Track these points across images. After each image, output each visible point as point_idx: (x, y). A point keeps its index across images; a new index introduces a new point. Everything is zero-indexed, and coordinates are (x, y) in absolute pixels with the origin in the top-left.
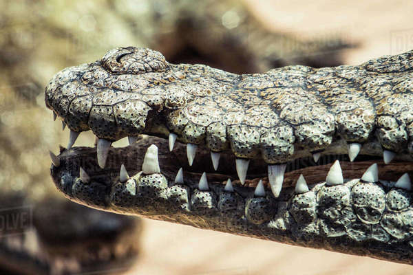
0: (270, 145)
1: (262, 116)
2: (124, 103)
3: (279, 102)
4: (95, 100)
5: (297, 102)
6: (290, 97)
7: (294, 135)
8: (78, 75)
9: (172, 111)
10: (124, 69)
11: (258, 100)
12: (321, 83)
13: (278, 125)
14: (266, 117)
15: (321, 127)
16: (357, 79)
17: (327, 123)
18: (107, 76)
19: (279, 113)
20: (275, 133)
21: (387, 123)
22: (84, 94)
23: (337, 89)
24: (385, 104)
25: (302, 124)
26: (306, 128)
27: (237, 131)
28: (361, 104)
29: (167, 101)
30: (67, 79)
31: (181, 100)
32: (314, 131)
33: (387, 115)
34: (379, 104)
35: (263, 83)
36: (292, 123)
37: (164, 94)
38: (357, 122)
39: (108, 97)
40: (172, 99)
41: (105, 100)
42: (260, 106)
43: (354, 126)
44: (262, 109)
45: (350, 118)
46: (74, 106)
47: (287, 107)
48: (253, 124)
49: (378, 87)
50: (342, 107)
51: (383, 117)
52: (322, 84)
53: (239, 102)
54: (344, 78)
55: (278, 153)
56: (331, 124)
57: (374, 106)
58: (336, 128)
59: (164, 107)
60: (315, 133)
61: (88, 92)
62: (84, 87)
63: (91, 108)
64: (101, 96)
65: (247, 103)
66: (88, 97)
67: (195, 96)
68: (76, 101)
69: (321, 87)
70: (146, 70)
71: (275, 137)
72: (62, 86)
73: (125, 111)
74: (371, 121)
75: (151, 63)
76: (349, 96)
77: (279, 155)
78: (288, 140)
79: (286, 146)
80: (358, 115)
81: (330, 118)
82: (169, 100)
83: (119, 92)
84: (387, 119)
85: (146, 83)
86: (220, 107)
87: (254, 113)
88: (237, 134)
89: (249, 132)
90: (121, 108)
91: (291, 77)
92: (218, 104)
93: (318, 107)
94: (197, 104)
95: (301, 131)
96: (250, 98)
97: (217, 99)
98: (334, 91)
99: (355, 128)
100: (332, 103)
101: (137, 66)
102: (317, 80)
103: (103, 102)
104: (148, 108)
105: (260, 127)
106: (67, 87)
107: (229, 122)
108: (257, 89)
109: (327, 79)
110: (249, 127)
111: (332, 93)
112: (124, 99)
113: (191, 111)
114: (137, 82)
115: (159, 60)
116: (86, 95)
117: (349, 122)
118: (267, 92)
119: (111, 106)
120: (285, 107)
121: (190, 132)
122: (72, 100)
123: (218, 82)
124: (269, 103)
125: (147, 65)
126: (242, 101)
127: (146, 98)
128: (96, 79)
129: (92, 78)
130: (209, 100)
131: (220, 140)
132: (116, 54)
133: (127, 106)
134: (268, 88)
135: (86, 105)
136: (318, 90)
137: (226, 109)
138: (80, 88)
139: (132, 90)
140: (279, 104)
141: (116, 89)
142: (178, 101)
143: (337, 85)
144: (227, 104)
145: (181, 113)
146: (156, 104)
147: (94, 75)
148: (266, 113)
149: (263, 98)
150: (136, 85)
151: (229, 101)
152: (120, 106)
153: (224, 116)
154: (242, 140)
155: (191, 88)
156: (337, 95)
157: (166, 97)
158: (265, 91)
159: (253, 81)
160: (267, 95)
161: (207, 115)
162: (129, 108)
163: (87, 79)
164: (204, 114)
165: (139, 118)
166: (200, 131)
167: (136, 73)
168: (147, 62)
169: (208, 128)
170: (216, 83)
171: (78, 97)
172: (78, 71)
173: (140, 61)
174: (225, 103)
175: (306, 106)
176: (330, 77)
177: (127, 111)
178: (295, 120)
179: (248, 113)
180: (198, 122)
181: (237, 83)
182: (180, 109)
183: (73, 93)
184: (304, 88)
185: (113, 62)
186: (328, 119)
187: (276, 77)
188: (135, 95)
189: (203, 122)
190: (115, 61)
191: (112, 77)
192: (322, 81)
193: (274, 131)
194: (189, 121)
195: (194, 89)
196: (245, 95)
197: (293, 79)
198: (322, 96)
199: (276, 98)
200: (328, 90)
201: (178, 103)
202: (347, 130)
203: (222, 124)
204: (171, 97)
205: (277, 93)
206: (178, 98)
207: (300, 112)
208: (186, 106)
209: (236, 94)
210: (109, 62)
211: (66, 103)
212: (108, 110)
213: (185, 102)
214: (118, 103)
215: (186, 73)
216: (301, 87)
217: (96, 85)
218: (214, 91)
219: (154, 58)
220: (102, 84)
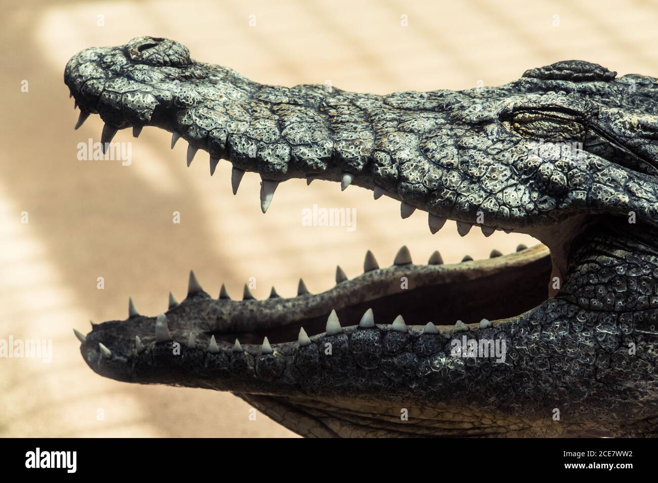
0: (265, 160)
1: (265, 131)
2: (133, 93)
3: (286, 119)
4: (107, 85)
5: (302, 122)
6: (297, 116)
7: (290, 154)
8: (99, 56)
9: (180, 109)
10: (143, 59)
11: (267, 113)
12: (335, 107)
13: (277, 142)
14: (268, 132)
15: (318, 152)
16: (370, 110)
17: (324, 149)
18: (125, 62)
19: (281, 130)
20: (272, 150)
21: (381, 160)
22: (99, 76)
23: (346, 116)
24: (385, 140)
25: (300, 145)
26: (303, 149)
27: (237, 140)
28: (363, 135)
29: (176, 98)
30: (88, 58)
31: (191, 100)
32: (310, 154)
33: (384, 151)
34: (380, 139)
35: (279, 97)
36: (291, 142)
37: (176, 91)
38: (353, 153)
39: (120, 85)
40: (182, 97)
41: (116, 87)
42: (266, 120)
43: (350, 156)
44: (267, 123)
45: (348, 148)
46: (87, 86)
47: (291, 126)
48: (254, 137)
49: (385, 122)
50: (344, 135)
51: (380, 152)
52: (335, 109)
53: (248, 112)
54: (357, 107)
55: (271, 170)
56: (328, 151)
57: (375, 139)
58: (332, 155)
59: (173, 104)
60: (310, 157)
61: (103, 75)
62: (100, 70)
63: (102, 92)
64: (113, 82)
65: (256, 114)
66: (102, 80)
67: (206, 99)
68: (89, 83)
69: (333, 112)
70: (165, 64)
71: (271, 153)
72: (81, 64)
73: (133, 101)
74: (368, 155)
75: (172, 57)
76: (355, 125)
77: (272, 172)
78: (283, 159)
79: (280, 165)
80: (356, 146)
81: (329, 145)
82: (179, 98)
83: (132, 82)
84: (382, 155)
85: (161, 76)
86: (228, 114)
87: (258, 126)
88: (236, 143)
89: (249, 144)
90: (130, 98)
91: (308, 97)
92: (227, 110)
93: (321, 131)
94: (206, 107)
95: (298, 152)
96: (261, 110)
97: (228, 105)
98: (342, 118)
99: (351, 158)
100: (336, 130)
101: (156, 58)
102: (332, 104)
103: (114, 88)
104: (156, 102)
105: (260, 141)
106: (86, 67)
107: (232, 130)
108: (270, 102)
109: (342, 105)
110: (249, 139)
111: (340, 119)
112: (135, 89)
113: (198, 113)
114: (152, 74)
115: (181, 56)
116: (101, 78)
117: (347, 152)
118: (280, 107)
119: (120, 93)
120: (289, 125)
121: (192, 134)
122: (86, 81)
123: (235, 88)
124: (277, 118)
125: (167, 59)
126: (252, 112)
127: (156, 91)
128: (114, 64)
129: (110, 62)
130: (219, 105)
131: (220, 146)
132: (140, 42)
133: (136, 97)
134: (282, 103)
135: (98, 88)
136: (329, 114)
137: (232, 117)
138: (97, 70)
139: (145, 81)
140: (285, 121)
141: (130, 78)
142: (188, 101)
143: (348, 112)
144: (236, 111)
145: (188, 113)
146: (165, 99)
147: (113, 60)
148: (270, 128)
149: (273, 112)
150: (150, 77)
151: (239, 109)
152: (129, 95)
153: (229, 123)
154: (240, 151)
155: (204, 90)
156: (344, 122)
157: (177, 94)
158: (278, 105)
159: (271, 93)
160: (278, 110)
161: (213, 120)
162: (138, 99)
163: (106, 62)
164: (210, 118)
165: (145, 111)
166: (201, 135)
167: (154, 65)
168: (169, 56)
169: (210, 133)
170: (232, 89)
171: (92, 78)
172: (100, 52)
173: (161, 53)
174: (234, 110)
175: (310, 128)
176: (346, 103)
177: (135, 101)
178: (294, 140)
179: (253, 125)
180: (202, 125)
181: (254, 93)
182: (188, 109)
183: (89, 74)
184: (317, 110)
185: (134, 50)
186: (327, 144)
187: (294, 93)
188: (146, 87)
189: (207, 126)
190: (137, 49)
191: (130, 64)
192: (336, 106)
193: (272, 147)
194: (194, 122)
195: (206, 91)
196: (258, 106)
197: (310, 98)
198: (330, 121)
199: (285, 115)
200: (337, 116)
201: (187, 103)
202: (343, 159)
203: (225, 131)
204: (181, 95)
205: (289, 110)
206: (188, 97)
207: (301, 133)
208: (194, 107)
209: (249, 104)
210: (130, 49)
211: (80, 82)
212: (117, 97)
213: (194, 103)
214: (128, 92)
215: (207, 74)
216: (314, 107)
217: (112, 70)
218: (227, 97)
219: (176, 53)
220: (118, 70)
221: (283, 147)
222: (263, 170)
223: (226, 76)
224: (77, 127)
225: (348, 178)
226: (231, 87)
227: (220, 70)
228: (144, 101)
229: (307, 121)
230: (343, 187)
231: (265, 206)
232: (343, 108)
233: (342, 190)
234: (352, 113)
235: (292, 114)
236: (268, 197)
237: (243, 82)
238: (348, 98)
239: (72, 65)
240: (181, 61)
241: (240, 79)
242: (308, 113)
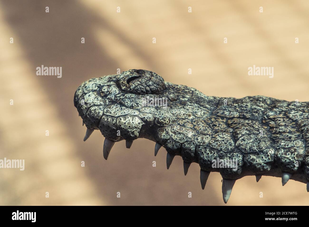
1: (223, 142)
2: (125, 116)
3: (238, 132)
4: (105, 110)
5: (250, 134)
6: (247, 129)
7: (243, 160)
8: (98, 87)
9: (159, 127)
10: (131, 89)
11: (224, 126)
12: (274, 120)
13: (232, 151)
14: (226, 143)
15: (264, 158)
17: (268, 155)
18: (118, 92)
19: (235, 141)
20: (230, 157)
22: (99, 104)
23: (283, 127)
25: (250, 153)
26: (253, 157)
27: (203, 150)
28: (296, 144)
29: (157, 119)
30: (91, 88)
31: (167, 120)
32: (258, 160)
35: (232, 113)
36: (243, 151)
37: (156, 113)
38: (290, 158)
39: (115, 110)
40: (161, 118)
41: (112, 112)
42: (224, 133)
43: (288, 161)
44: (224, 136)
45: (286, 154)
46: (91, 112)
47: (242, 138)
48: (215, 147)
50: (282, 144)
52: (273, 121)
53: (210, 126)
54: (290, 118)
55: (230, 173)
56: (271, 157)
57: (306, 147)
58: (274, 160)
59: (154, 124)
60: (258, 162)
61: (102, 103)
62: (100, 98)
63: (102, 116)
64: (110, 108)
65: (216, 128)
66: (101, 107)
67: (178, 118)
68: (93, 108)
70: (147, 92)
72: (86, 94)
73: (125, 123)
74: (301, 159)
75: (152, 87)
76: (290, 135)
77: (230, 174)
78: (238, 164)
81: (272, 152)
82: (158, 119)
83: (123, 108)
86: (195, 129)
87: (218, 138)
88: (202, 153)
89: (212, 153)
90: (123, 121)
91: (253, 111)
92: (194, 126)
93: (265, 142)
94: (179, 124)
95: (249, 159)
96: (219, 124)
97: (195, 122)
98: (280, 129)
99: (288, 162)
100: (276, 139)
101: (141, 88)
102: (271, 117)
103: (111, 113)
104: (142, 123)
105: (220, 151)
106: (89, 96)
107: (199, 142)
108: (226, 117)
109: (278, 117)
110: (212, 149)
111: (278, 130)
112: (126, 113)
113: (173, 129)
114: (138, 101)
115: (158, 85)
116: (101, 105)
117: (285, 157)
118: (233, 121)
119: (115, 117)
120: (241, 137)
121: (170, 145)
122: (90, 107)
123: (199, 107)
124: (231, 131)
125: (148, 88)
126: (213, 126)
127: (142, 115)
128: (110, 94)
129: (107, 92)
130: (188, 122)
131: (190, 155)
132: (128, 76)
133: (127, 119)
134: (234, 117)
135: (99, 113)
136: (270, 125)
137: (199, 131)
138: (97, 98)
139: (133, 107)
140: (238, 134)
141: (122, 105)
142: (165, 121)
143: (284, 124)
144: (201, 126)
145: (166, 130)
146: (148, 120)
147: (109, 90)
148: (227, 140)
149: (229, 125)
150: (137, 104)
151: (203, 125)
152: (122, 118)
153: (196, 137)
154: (206, 158)
155: (177, 111)
156: (282, 133)
157: (157, 116)
158: (231, 119)
159: (225, 109)
160: (232, 124)
161: (184, 135)
162: (128, 121)
163: (104, 92)
164: (182, 133)
165: (134, 130)
166: (177, 146)
167: (139, 94)
168: (149, 86)
169: (183, 145)
170: (197, 108)
171: (95, 105)
172: (99, 83)
173: (144, 84)
174: (200, 126)
175: (256, 139)
176: (281, 116)
177: (127, 123)
178: (246, 149)
179: (214, 138)
180: (176, 139)
181: (213, 110)
182: (165, 126)
183: (92, 101)
184: (260, 122)
185: (124, 82)
186: (270, 152)
187: (243, 108)
188: (134, 111)
189: (180, 140)
190: (126, 82)
191: (121, 94)
192: (274, 118)
193: (229, 155)
194: (170, 137)
195: (178, 112)
196: (217, 121)
197: (255, 112)
198: (271, 132)
199: (237, 128)
200: (276, 127)
201: (164, 122)
202: (282, 163)
203: (193, 143)
204: (160, 117)
205: (240, 123)
206: (165, 118)
207: (250, 144)
208: (170, 125)
209: (210, 119)
210: (121, 82)
211: (86, 108)
212: (113, 120)
213: (170, 122)
214: (121, 116)
215: (178, 96)
216: (258, 120)
217: (109, 98)
218: (194, 115)
219: (155, 83)
220: (113, 98)
221: (237, 155)
222: (223, 172)
223: (192, 96)
224: (85, 139)
225: (287, 176)
226: (196, 107)
227: (187, 91)
228: (133, 123)
229: (254, 134)
230: (284, 183)
231: (226, 198)
232: (280, 120)
233: (283, 185)
234: (287, 124)
235: (243, 128)
236: (228, 192)
237: (204, 100)
238: (283, 111)
239: (79, 94)
240: (159, 89)
241: (202, 98)
242: (254, 126)
